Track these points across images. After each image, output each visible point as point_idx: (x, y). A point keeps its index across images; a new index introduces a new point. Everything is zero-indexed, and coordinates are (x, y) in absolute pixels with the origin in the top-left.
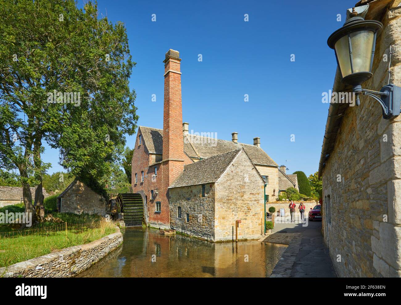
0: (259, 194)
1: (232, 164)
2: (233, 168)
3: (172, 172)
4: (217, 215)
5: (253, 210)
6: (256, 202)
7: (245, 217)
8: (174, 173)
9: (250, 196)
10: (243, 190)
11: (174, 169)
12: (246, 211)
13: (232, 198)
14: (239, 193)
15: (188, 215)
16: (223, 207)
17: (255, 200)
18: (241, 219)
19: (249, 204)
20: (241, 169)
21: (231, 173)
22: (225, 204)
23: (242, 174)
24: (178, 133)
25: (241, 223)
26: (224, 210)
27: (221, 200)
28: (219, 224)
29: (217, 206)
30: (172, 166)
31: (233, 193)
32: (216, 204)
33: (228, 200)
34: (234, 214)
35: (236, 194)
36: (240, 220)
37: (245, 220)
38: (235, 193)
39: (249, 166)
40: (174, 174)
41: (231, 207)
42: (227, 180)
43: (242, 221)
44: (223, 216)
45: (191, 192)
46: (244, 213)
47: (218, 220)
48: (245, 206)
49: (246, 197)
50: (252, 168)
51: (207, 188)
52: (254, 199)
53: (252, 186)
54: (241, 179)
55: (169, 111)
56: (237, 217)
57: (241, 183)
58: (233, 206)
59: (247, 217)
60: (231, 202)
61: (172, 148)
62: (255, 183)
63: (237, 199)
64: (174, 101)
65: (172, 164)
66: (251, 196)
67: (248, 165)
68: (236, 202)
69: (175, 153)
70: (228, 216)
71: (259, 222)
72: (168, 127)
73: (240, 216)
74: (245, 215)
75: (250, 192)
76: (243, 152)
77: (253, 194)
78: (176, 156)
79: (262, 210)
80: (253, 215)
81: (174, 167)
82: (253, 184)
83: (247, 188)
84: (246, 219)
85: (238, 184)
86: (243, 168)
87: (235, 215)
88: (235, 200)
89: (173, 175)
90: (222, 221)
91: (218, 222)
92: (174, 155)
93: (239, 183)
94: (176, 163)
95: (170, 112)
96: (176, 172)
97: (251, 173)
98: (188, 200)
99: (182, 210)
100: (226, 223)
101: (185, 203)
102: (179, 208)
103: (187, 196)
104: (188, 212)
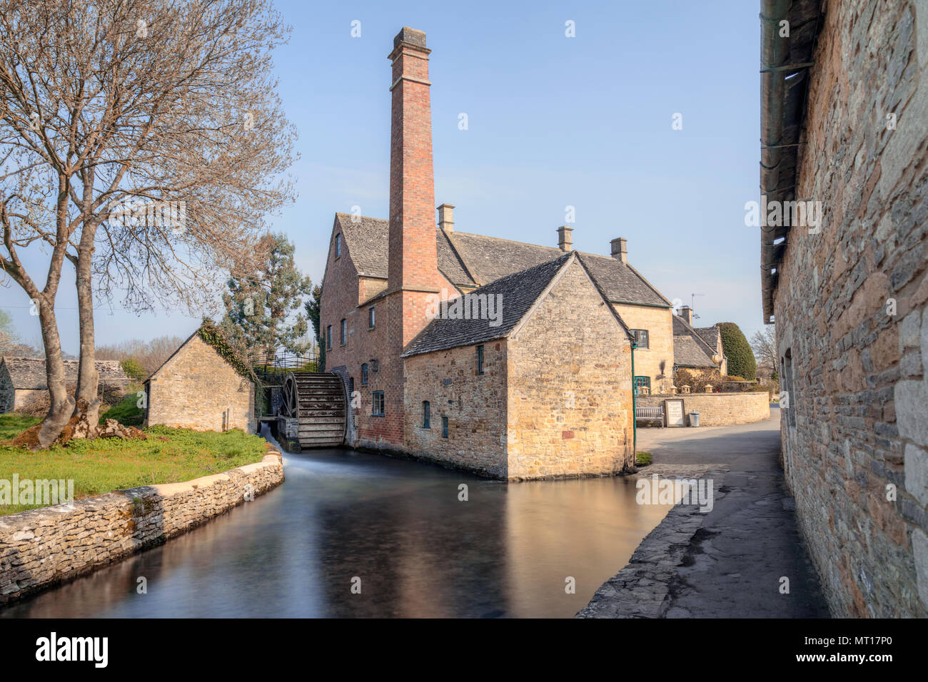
0: (617, 366)
1: (550, 293)
2: (552, 303)
3: (411, 319)
4: (512, 419)
5: (603, 406)
6: (611, 387)
7: (582, 424)
8: (415, 322)
9: (596, 371)
10: (577, 357)
11: (415, 312)
12: (585, 409)
13: (550, 377)
14: (567, 363)
15: (445, 419)
16: (529, 399)
17: (609, 383)
18: (573, 428)
19: (593, 391)
20: (573, 305)
21: (547, 315)
22: (534, 392)
23: (575, 317)
24: (424, 225)
25: (574, 439)
26: (532, 405)
27: (521, 382)
28: (517, 441)
29: (514, 397)
30: (411, 304)
31: (554, 363)
32: (511, 390)
33: (539, 383)
34: (557, 415)
35: (560, 366)
36: (570, 430)
37: (583, 432)
38: (557, 363)
39: (591, 296)
40: (414, 324)
41: (547, 399)
42: (538, 333)
43: (576, 432)
44: (529, 420)
45: (453, 363)
46: (580, 413)
47: (515, 431)
48: (582, 395)
49: (585, 373)
50: (599, 303)
51: (489, 352)
52: (605, 379)
53: (599, 348)
54: (572, 329)
55: (402, 172)
56: (563, 423)
57: (573, 339)
58: (552, 395)
59: (589, 424)
60: (549, 386)
61: (411, 260)
62: (608, 338)
63: (562, 379)
64: (413, 148)
65: (410, 299)
66: (598, 371)
67: (589, 294)
68: (561, 387)
69: (415, 273)
70: (540, 420)
71: (619, 435)
72: (401, 211)
73: (572, 420)
74: (582, 418)
75: (594, 362)
76: (577, 261)
77: (603, 366)
78: (419, 281)
79: (625, 406)
80: (603, 420)
81: (415, 307)
82: (602, 341)
83: (587, 352)
84: (585, 429)
85: (565, 343)
86: (575, 302)
87: (558, 419)
88: (557, 382)
89: (412, 326)
90: (527, 433)
91: (515, 436)
92: (415, 277)
93: (567, 339)
94: (420, 297)
95: (405, 175)
96: (420, 320)
97: (596, 314)
98: (446, 383)
99: (433, 410)
100: (536, 439)
101: (439, 390)
102: (426, 403)
103: (443, 374)
104: (446, 413)
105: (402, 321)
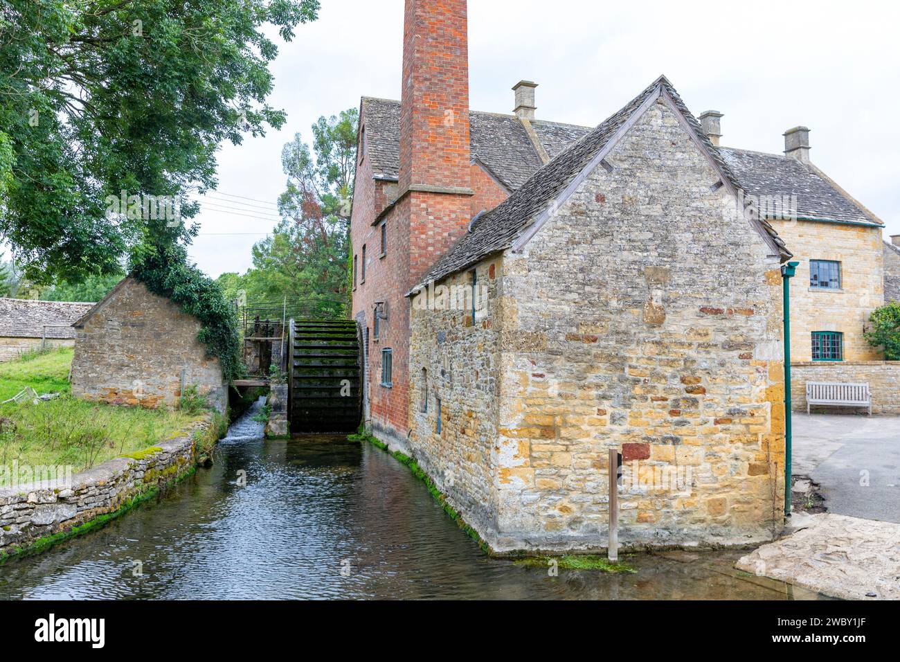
0: (751, 312)
1: (603, 163)
2: (605, 182)
4: (511, 416)
5: (716, 394)
6: (735, 353)
7: (669, 431)
9: (702, 322)
10: (660, 293)
11: (431, 226)
12: (675, 400)
13: (598, 332)
14: (638, 305)
16: (550, 377)
17: (730, 346)
18: (648, 439)
19: (693, 361)
20: (653, 186)
21: (595, 205)
22: (561, 363)
23: (657, 211)
25: (649, 461)
26: (555, 389)
28: (521, 461)
30: (424, 213)
31: (606, 304)
32: (508, 357)
33: (573, 343)
34: (610, 411)
35: (620, 311)
36: (640, 441)
37: (670, 446)
38: (614, 303)
39: (696, 169)
41: (591, 378)
42: (573, 242)
43: (653, 449)
44: (545, 420)
46: (664, 407)
47: (515, 442)
48: (668, 371)
49: (676, 325)
50: (713, 181)
51: (481, 281)
52: (722, 338)
53: (709, 277)
54: (650, 235)
56: (626, 427)
57: (652, 257)
58: (603, 369)
59: (684, 430)
60: (594, 351)
61: (425, 144)
62: (732, 253)
63: (624, 337)
66: (708, 322)
67: (689, 164)
68: (622, 353)
69: (434, 164)
70: (572, 419)
71: (752, 456)
74: (669, 418)
75: (699, 303)
76: (666, 99)
77: (718, 311)
78: (438, 177)
80: (717, 422)
81: (430, 218)
82: (717, 260)
83: (681, 282)
84: (675, 440)
85: (634, 262)
86: (657, 180)
87: (613, 419)
90: (542, 445)
92: (432, 171)
93: (638, 255)
94: (439, 202)
97: (706, 204)
100: (563, 459)
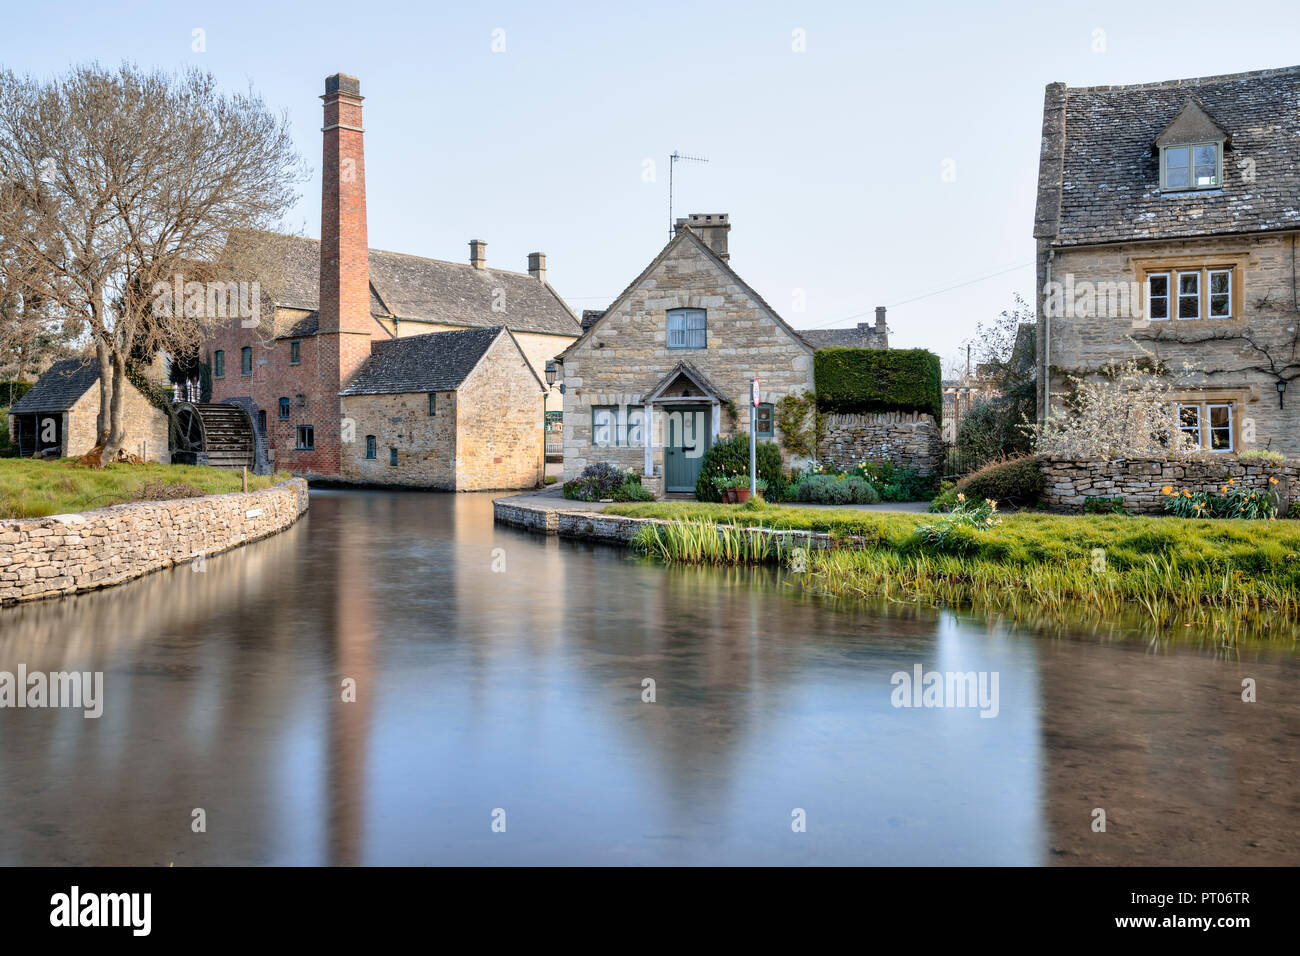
0: (534, 411)
1: (488, 357)
2: (488, 365)
3: (346, 358)
4: (460, 449)
5: (523, 441)
6: (530, 426)
7: (508, 453)
8: (350, 361)
9: (518, 415)
10: (506, 405)
11: (350, 352)
12: (510, 442)
13: (486, 419)
14: (499, 409)
15: (394, 450)
16: (472, 435)
17: (527, 423)
18: (501, 456)
19: (516, 429)
20: (503, 366)
21: (485, 373)
22: (475, 430)
23: (504, 375)
24: (358, 270)
25: (502, 464)
26: (472, 439)
27: (466, 422)
28: (463, 464)
29: (461, 432)
30: (347, 345)
31: (489, 409)
32: (459, 428)
33: (478, 423)
34: (490, 447)
35: (493, 411)
36: (499, 457)
37: (508, 458)
38: (491, 408)
39: (516, 359)
40: (349, 363)
41: (484, 435)
42: (478, 386)
43: (504, 459)
44: (470, 450)
45: (404, 406)
46: (507, 445)
47: (461, 458)
48: (508, 432)
49: (511, 416)
51: (440, 399)
52: (525, 421)
53: (521, 396)
54: (502, 384)
55: (338, 218)
56: (495, 452)
57: (503, 391)
58: (488, 432)
59: (512, 453)
60: (485, 425)
61: (346, 305)
62: (528, 389)
63: (495, 421)
64: (348, 196)
65: (346, 340)
66: (520, 415)
67: (514, 357)
68: (494, 426)
69: (351, 316)
70: (478, 450)
71: (534, 462)
72: (337, 256)
73: (501, 449)
74: (508, 448)
75: (518, 408)
76: (507, 333)
77: (524, 411)
78: (355, 324)
79: (538, 441)
80: (523, 450)
81: (350, 347)
82: (523, 392)
83: (512, 401)
84: (510, 456)
85: (497, 394)
86: (505, 363)
87: (491, 449)
88: (491, 423)
89: (347, 366)
90: (470, 458)
91: (461, 461)
92: (351, 320)
93: (499, 391)
94: (355, 339)
95: (341, 222)
96: (355, 359)
97: (520, 372)
98: (395, 421)
99: (380, 443)
100: (476, 463)
101: (386, 426)
102: (370, 438)
103: (392, 413)
104: (396, 446)
105: (338, 361)
